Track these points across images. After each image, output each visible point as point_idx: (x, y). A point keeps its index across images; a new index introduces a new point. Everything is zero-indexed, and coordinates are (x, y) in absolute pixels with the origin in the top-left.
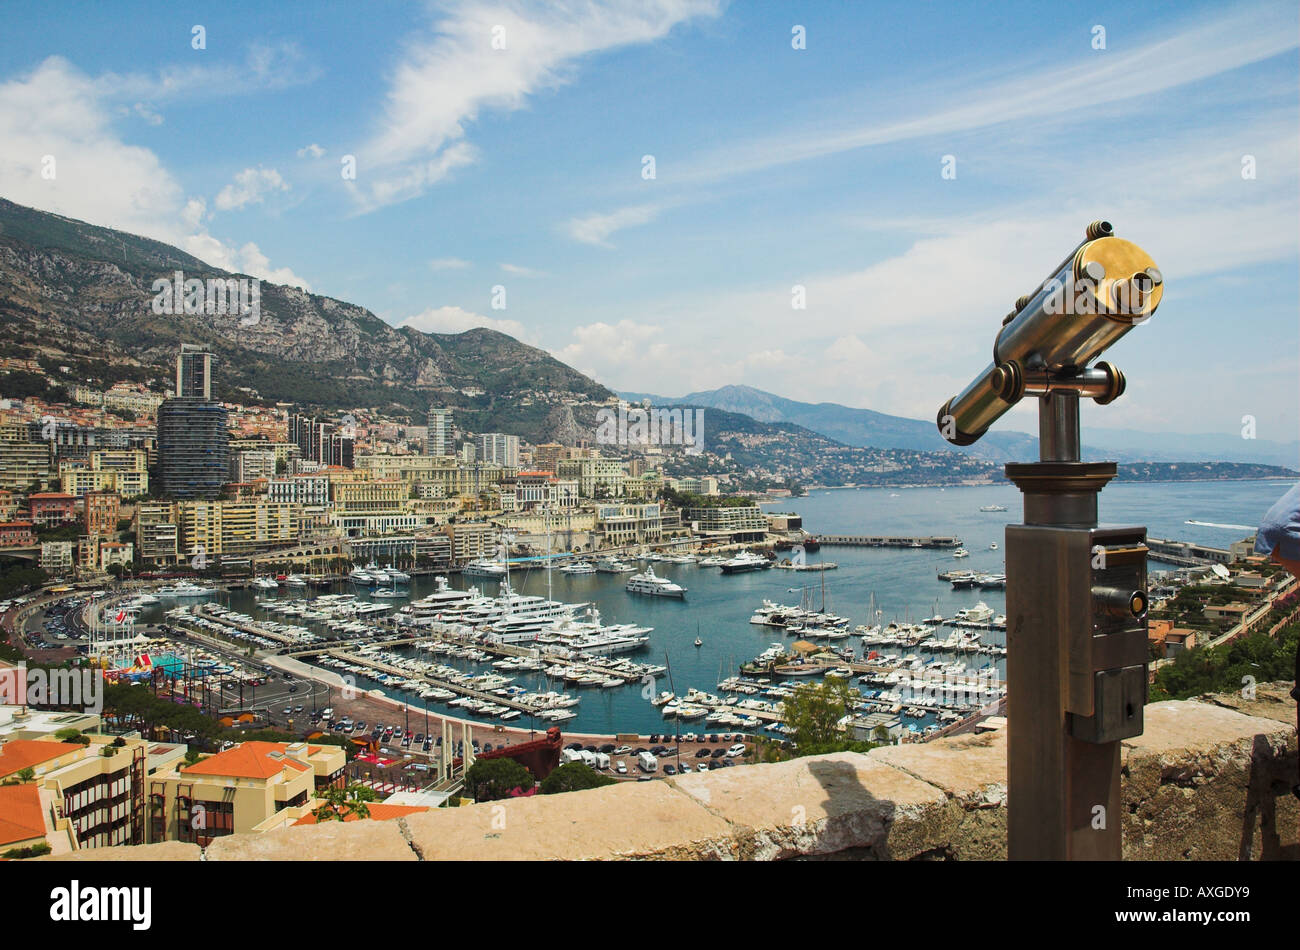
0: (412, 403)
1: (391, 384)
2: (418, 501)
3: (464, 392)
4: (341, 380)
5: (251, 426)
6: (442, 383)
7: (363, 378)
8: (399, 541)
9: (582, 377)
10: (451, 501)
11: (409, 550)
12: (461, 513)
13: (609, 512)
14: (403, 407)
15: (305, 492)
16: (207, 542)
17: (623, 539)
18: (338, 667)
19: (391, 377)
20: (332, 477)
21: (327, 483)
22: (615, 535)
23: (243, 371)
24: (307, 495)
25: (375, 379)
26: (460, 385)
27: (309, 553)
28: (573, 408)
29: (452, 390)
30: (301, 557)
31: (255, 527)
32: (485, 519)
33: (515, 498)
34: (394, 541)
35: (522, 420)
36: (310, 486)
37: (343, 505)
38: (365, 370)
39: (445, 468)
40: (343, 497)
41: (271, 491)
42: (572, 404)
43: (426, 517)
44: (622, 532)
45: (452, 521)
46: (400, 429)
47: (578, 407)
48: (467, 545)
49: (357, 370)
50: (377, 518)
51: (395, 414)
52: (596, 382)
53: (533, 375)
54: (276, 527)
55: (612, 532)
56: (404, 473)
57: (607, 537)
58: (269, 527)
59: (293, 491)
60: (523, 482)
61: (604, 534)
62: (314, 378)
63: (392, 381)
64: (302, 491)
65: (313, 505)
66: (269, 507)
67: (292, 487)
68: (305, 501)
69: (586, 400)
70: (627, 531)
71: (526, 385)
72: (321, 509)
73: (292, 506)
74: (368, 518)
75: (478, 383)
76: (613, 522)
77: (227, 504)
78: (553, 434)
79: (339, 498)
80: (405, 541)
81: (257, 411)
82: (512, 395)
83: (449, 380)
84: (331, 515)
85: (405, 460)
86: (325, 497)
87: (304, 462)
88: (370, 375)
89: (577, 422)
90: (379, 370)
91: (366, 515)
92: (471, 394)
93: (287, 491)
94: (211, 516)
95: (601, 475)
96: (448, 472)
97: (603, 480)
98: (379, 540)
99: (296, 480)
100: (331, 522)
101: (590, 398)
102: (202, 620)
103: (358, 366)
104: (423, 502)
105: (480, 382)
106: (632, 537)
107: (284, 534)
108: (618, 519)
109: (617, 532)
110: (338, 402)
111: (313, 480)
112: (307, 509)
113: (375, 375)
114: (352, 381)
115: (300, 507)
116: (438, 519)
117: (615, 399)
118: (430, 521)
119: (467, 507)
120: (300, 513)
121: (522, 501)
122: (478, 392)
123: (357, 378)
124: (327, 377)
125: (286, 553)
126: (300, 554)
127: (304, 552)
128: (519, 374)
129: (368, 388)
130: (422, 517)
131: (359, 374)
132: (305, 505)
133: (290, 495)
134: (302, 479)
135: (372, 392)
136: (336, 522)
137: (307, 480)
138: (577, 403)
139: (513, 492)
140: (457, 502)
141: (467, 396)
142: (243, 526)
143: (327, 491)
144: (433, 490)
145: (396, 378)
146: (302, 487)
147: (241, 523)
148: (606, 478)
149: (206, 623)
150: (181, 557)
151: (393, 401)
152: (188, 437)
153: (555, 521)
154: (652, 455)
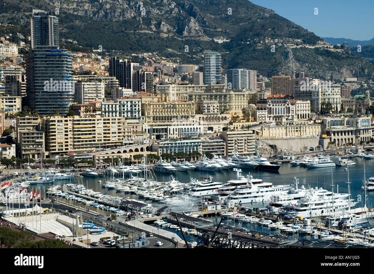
0: (180, 48)
1: (165, 35)
2: (201, 116)
3: (216, 40)
4: (132, 33)
5: (78, 66)
6: (200, 34)
7: (147, 32)
8: (191, 143)
9: (298, 27)
10: (224, 115)
11: (197, 149)
12: (231, 123)
13: (334, 123)
14: (174, 51)
15: (126, 109)
16: (64, 144)
17: (344, 142)
18: (173, 228)
19: (165, 30)
20: (143, 100)
21: (140, 104)
22: (338, 140)
23: (65, 27)
24: (127, 112)
25: (155, 32)
26: (212, 36)
27: (131, 151)
28: (292, 49)
29: (207, 39)
30: (126, 154)
31: (95, 134)
32: (249, 127)
33: (266, 113)
34: (187, 143)
35: (256, 59)
36: (129, 106)
37: (152, 118)
38: (148, 26)
39: (219, 93)
40: (151, 113)
41: (103, 110)
42: (292, 47)
43: (207, 126)
44: (344, 137)
45: (224, 129)
46: (174, 67)
47: (296, 49)
48: (236, 146)
49: (143, 26)
50: (175, 127)
51: (169, 56)
52: (309, 31)
53: (263, 27)
54: (109, 133)
55: (336, 137)
56: (191, 96)
57: (333, 141)
58: (104, 133)
59: (118, 109)
60: (272, 102)
61: (331, 138)
62: (113, 32)
63: (166, 33)
64: (124, 109)
65: (131, 119)
66: (104, 120)
67: (118, 106)
68: (126, 116)
69: (301, 44)
70: (347, 137)
71: (258, 35)
72: (137, 121)
73: (119, 119)
74: (169, 127)
75: (225, 34)
76: (337, 130)
77: (77, 117)
78: (279, 68)
79: (149, 114)
80: (194, 143)
81: (80, 55)
82: (249, 41)
83: (205, 32)
84: (144, 125)
85: (190, 87)
86: (139, 113)
87: (124, 90)
88: (151, 29)
89: (296, 59)
90: (158, 25)
91: (167, 125)
92: (220, 41)
93: (114, 109)
94: (66, 126)
95: (326, 97)
96: (221, 96)
97: (327, 100)
98: (178, 142)
99: (120, 102)
100: (144, 130)
101: (304, 42)
102: (71, 196)
103: (143, 24)
104: (205, 116)
105: (226, 33)
106: (351, 141)
107: (114, 139)
108: (339, 128)
109: (340, 137)
110: (131, 49)
111: (131, 102)
112: (128, 121)
113: (154, 29)
114: (139, 34)
115: (123, 120)
116: (216, 128)
117: (322, 43)
118: (211, 129)
119: (235, 119)
120: (124, 124)
121: (272, 115)
122: (225, 40)
123: (143, 31)
124: (122, 32)
125: (115, 151)
126: (125, 152)
127: (128, 151)
128: (254, 26)
129: (150, 38)
130: (205, 126)
131: (145, 29)
132: (126, 119)
133: (116, 112)
134: (124, 101)
135: (153, 41)
136: (147, 130)
137: (127, 102)
138: (295, 47)
139: (265, 109)
140: (228, 116)
141: (217, 43)
142: (87, 132)
143: (140, 109)
144: (211, 108)
145: (169, 31)
146: (124, 106)
147: (86, 131)
148: (329, 99)
149: (74, 197)
150: (47, 153)
151: (167, 47)
152: (47, 73)
153: (295, 129)
154: (350, 82)
